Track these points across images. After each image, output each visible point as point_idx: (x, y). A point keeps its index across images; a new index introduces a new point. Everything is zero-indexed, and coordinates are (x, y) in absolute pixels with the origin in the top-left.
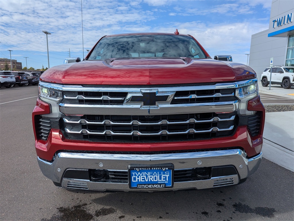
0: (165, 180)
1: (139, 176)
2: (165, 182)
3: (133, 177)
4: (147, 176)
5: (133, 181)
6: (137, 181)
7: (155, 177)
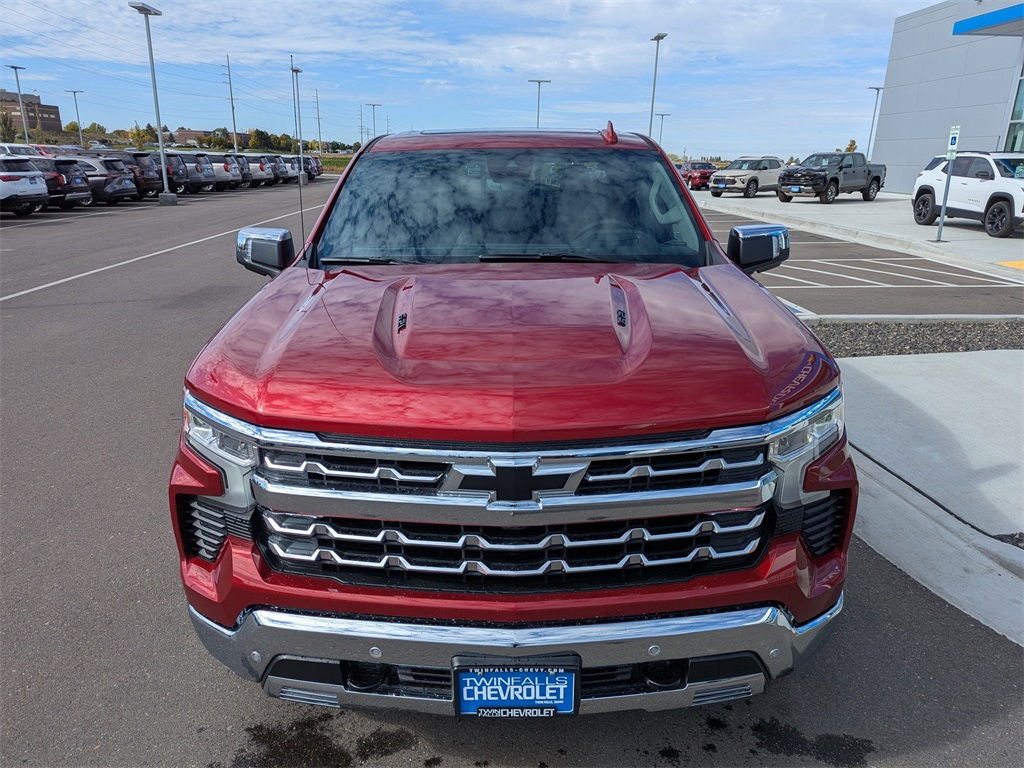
0: (555, 697)
1: (484, 688)
2: (556, 702)
3: (465, 689)
4: (504, 687)
5: (466, 698)
6: (477, 698)
7: (529, 691)
